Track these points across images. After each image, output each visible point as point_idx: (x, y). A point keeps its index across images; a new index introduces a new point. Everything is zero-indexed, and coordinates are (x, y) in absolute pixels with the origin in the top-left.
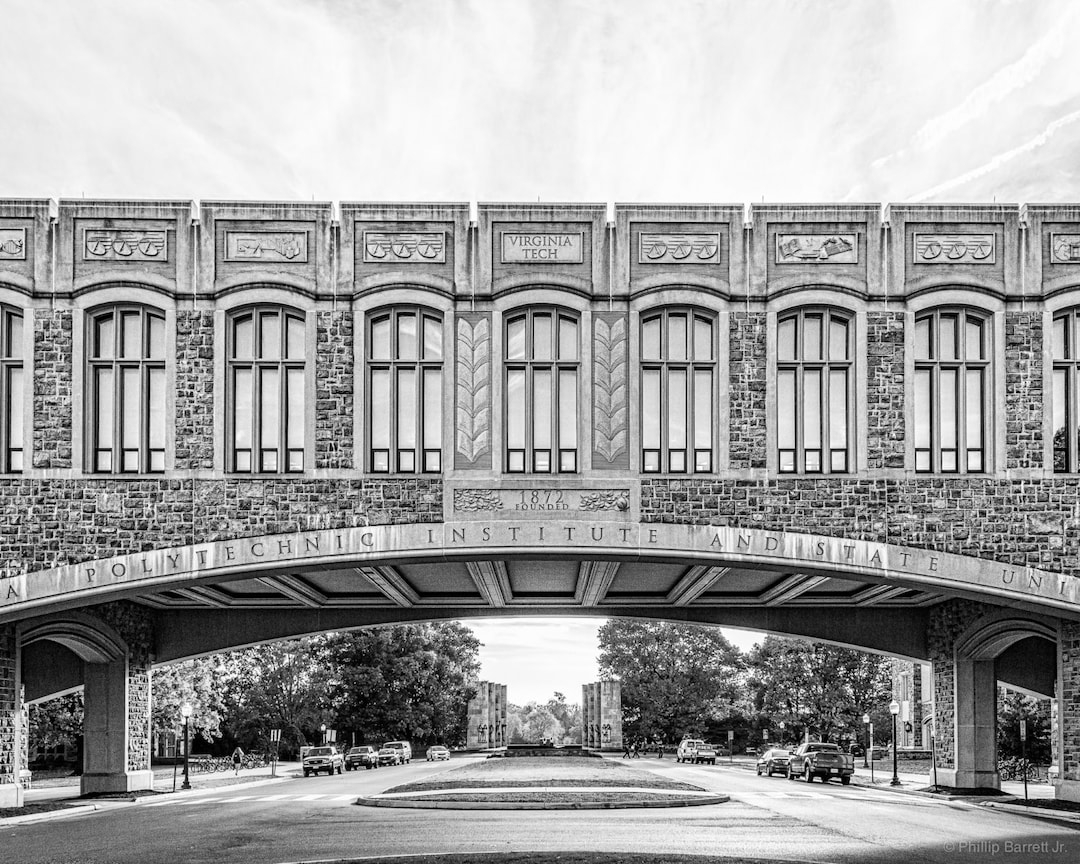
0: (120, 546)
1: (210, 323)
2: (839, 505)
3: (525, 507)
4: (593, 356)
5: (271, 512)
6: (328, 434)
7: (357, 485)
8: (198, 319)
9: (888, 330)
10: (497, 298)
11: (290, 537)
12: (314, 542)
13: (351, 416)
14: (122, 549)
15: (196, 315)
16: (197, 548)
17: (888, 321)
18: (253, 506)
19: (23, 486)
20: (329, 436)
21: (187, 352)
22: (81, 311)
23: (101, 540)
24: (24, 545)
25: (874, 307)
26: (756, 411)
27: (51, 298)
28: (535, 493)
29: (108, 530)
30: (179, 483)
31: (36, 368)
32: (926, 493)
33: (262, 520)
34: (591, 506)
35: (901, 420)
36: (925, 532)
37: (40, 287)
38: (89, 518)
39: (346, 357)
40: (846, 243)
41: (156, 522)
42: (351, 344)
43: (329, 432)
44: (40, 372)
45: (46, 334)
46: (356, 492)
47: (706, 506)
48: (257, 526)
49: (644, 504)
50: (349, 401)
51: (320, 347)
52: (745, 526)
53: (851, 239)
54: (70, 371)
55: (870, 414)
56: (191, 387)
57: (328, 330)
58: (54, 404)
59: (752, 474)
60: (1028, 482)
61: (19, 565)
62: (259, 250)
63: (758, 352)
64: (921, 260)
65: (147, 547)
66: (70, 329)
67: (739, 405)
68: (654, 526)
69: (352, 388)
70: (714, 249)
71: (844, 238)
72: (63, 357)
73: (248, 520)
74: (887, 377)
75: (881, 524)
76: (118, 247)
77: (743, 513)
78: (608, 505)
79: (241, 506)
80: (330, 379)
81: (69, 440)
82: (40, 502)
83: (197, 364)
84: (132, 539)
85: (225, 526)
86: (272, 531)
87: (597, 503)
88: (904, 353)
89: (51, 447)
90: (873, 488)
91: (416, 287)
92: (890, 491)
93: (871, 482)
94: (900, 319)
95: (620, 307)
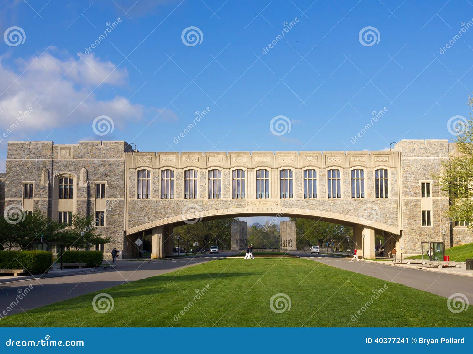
1: (206, 173)
2: (314, 204)
3: (260, 205)
4: (271, 178)
5: (216, 206)
9: (323, 174)
10: (255, 168)
11: (219, 210)
12: (223, 211)
13: (230, 189)
15: (203, 171)
17: (323, 172)
19: (174, 201)
21: (202, 178)
22: (184, 171)
25: (320, 170)
26: (300, 188)
27: (179, 169)
28: (261, 202)
30: (200, 201)
32: (329, 202)
35: (325, 189)
36: (329, 209)
37: (177, 167)
39: (229, 179)
42: (230, 176)
43: (226, 192)
44: (177, 181)
45: (178, 175)
46: (230, 202)
48: (213, 208)
49: (281, 204)
50: (229, 186)
51: (224, 177)
52: (298, 208)
53: (316, 158)
56: (202, 184)
57: (226, 174)
58: (179, 187)
59: (299, 199)
60: (347, 200)
61: (174, 215)
62: (214, 160)
63: (300, 177)
64: (328, 161)
66: (182, 174)
67: (297, 187)
68: (282, 208)
70: (293, 159)
72: (181, 179)
74: (323, 182)
75: (322, 208)
76: (190, 160)
77: (298, 206)
79: (211, 205)
80: (226, 182)
81: (182, 193)
82: (177, 204)
83: (203, 180)
85: (208, 208)
86: (216, 209)
87: (272, 204)
88: (326, 177)
89: (179, 194)
90: (320, 201)
91: (241, 166)
92: (323, 202)
93: (320, 200)
94: (325, 172)
95: (276, 169)
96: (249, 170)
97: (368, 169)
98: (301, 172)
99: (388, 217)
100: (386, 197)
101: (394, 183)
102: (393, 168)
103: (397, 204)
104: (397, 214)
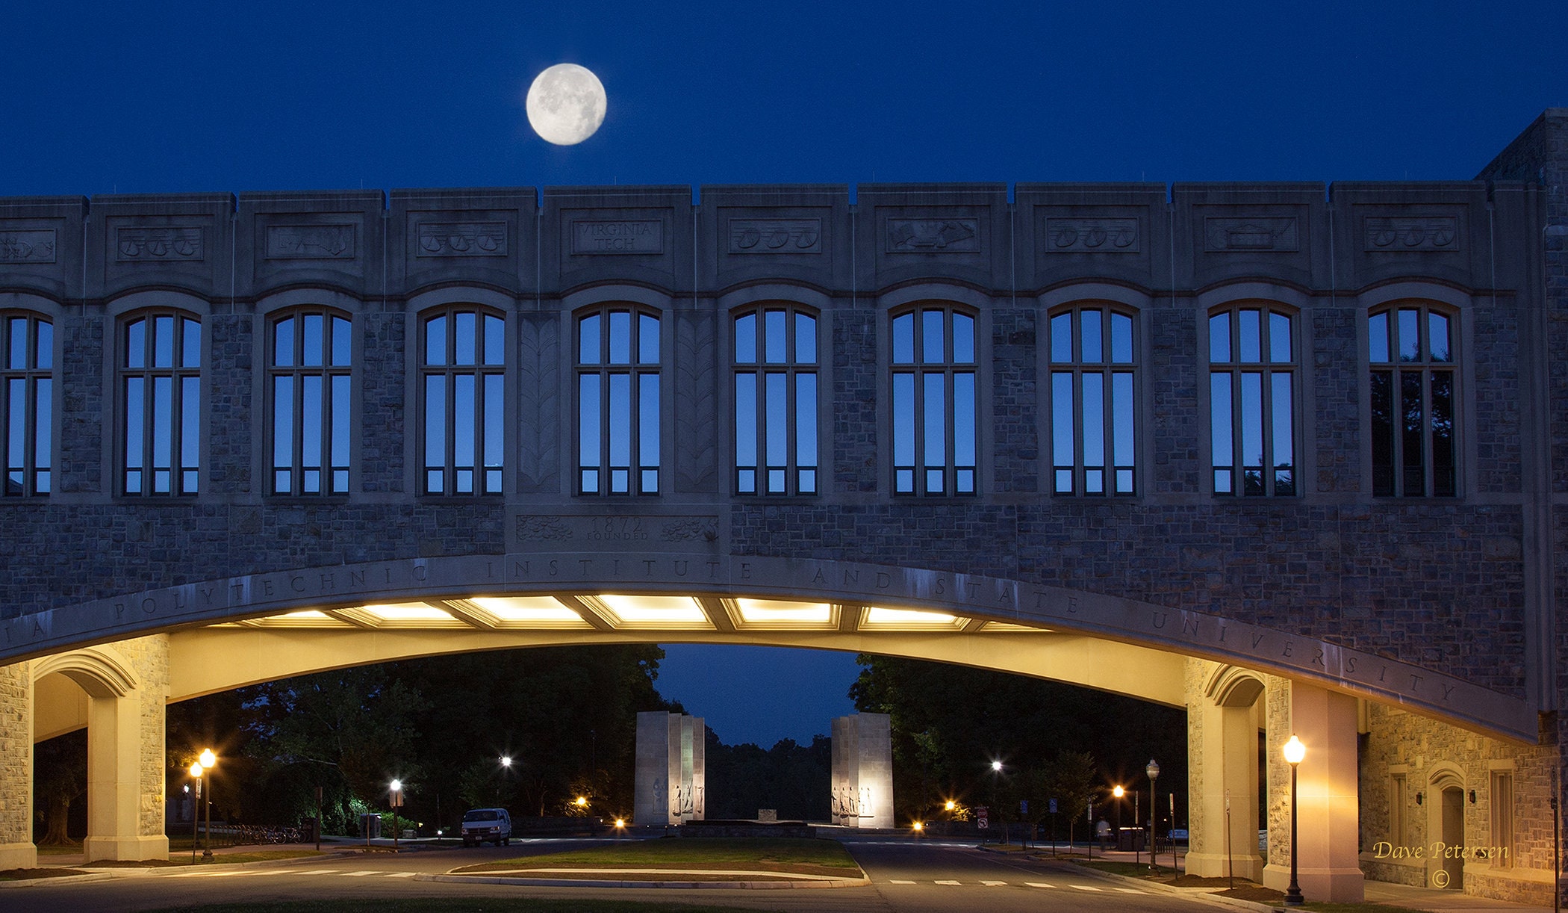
0: (150, 579)
1: (248, 328)
2: (961, 535)
3: (598, 536)
4: (675, 360)
5: (313, 541)
6: (376, 453)
7: (407, 511)
8: (235, 325)
9: (1016, 331)
10: (565, 296)
11: (334, 569)
12: (360, 576)
13: (401, 432)
14: (153, 582)
15: (232, 321)
16: (232, 581)
17: (1017, 319)
18: (293, 535)
19: (50, 512)
20: (377, 455)
21: (224, 362)
22: (112, 320)
23: (131, 573)
24: (51, 577)
25: (1000, 304)
26: (864, 424)
27: (81, 305)
28: (609, 521)
29: (138, 561)
30: (214, 509)
31: (65, 382)
32: (1062, 521)
33: (303, 550)
34: (674, 535)
35: (1033, 435)
36: (1062, 567)
37: (71, 293)
38: (119, 548)
39: (396, 365)
40: (966, 228)
41: (189, 552)
42: (402, 350)
43: (377, 450)
44: (69, 386)
45: (76, 344)
46: (406, 519)
47: (807, 536)
48: (297, 557)
49: (735, 533)
50: (399, 415)
51: (367, 354)
52: (852, 560)
53: (972, 225)
54: (100, 384)
55: (997, 428)
56: (227, 400)
57: (377, 334)
58: (82, 421)
59: (860, 498)
60: (1181, 508)
61: (46, 599)
62: (302, 246)
63: (867, 356)
64: (1052, 246)
65: (179, 581)
66: (101, 338)
67: (845, 417)
68: (748, 559)
69: (403, 400)
70: (814, 237)
71: (965, 223)
72: (93, 369)
73: (288, 551)
74: (1017, 385)
75: (1011, 557)
76: (152, 246)
77: (850, 544)
78: (694, 535)
79: (280, 535)
80: (378, 390)
81: (98, 460)
82: (68, 529)
83: (234, 375)
84: (163, 571)
85: (262, 557)
86: (314, 563)
87: (681, 532)
88: (1035, 356)
89: (79, 468)
90: (1001, 515)
91: (475, 284)
92: (1020, 518)
93: (999, 508)
94: (1031, 317)
95: (706, 305)
96: (527, 306)
97: (1323, 303)
98: (872, 322)
99: (1458, 623)
100: (1446, 486)
101: (1499, 396)
102: (1488, 292)
103: (1519, 539)
104: (1518, 601)
